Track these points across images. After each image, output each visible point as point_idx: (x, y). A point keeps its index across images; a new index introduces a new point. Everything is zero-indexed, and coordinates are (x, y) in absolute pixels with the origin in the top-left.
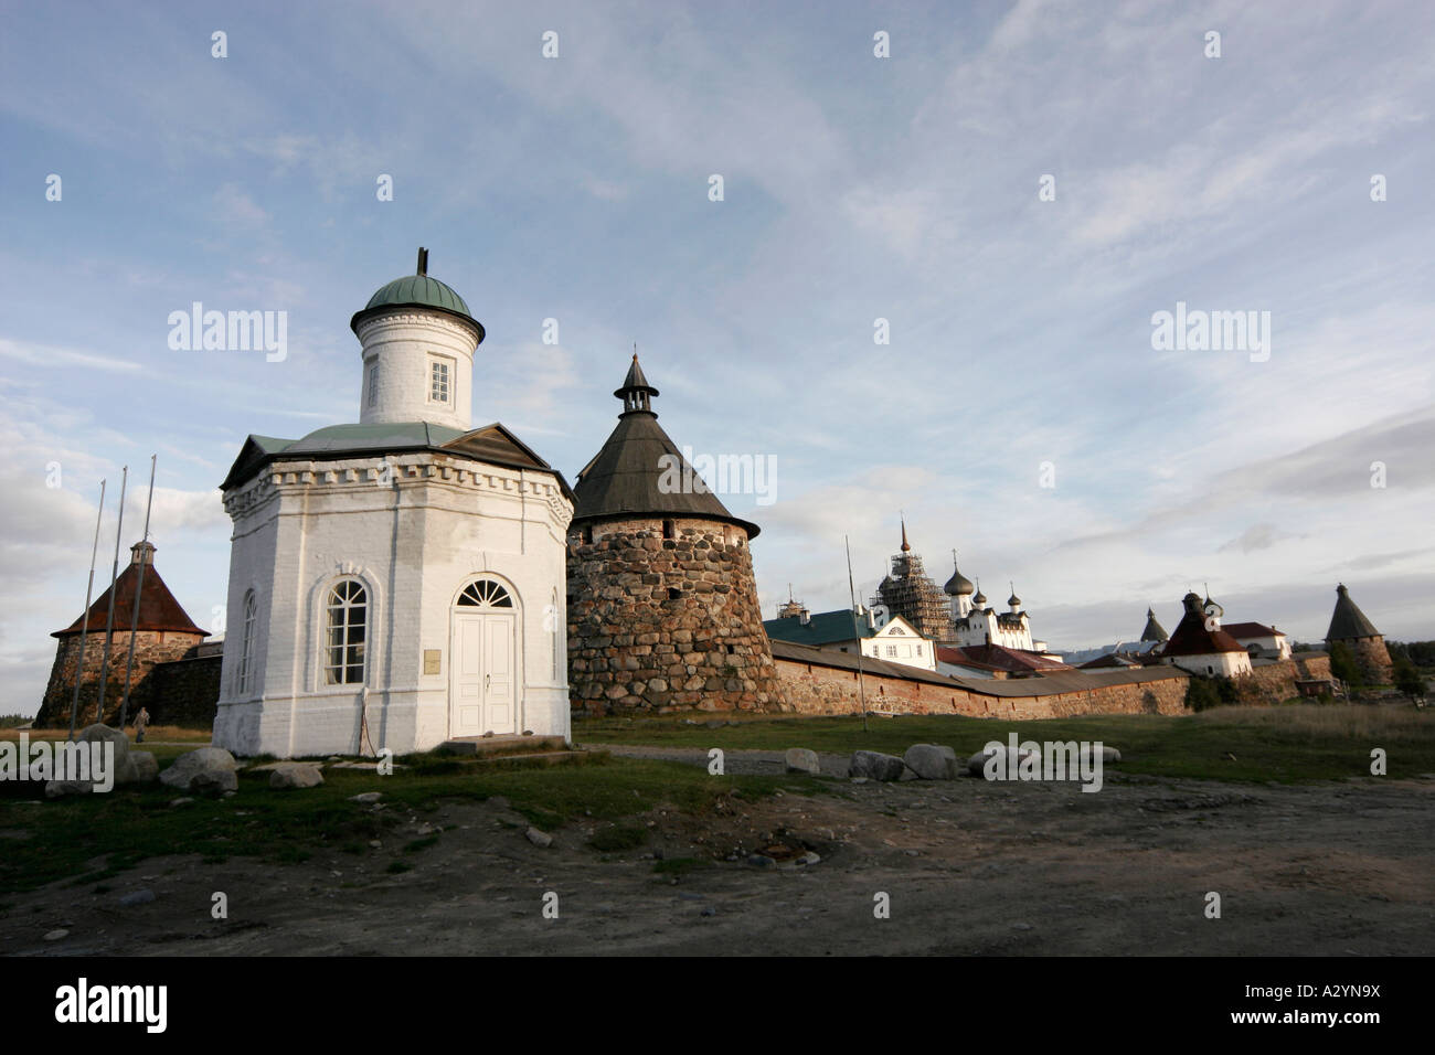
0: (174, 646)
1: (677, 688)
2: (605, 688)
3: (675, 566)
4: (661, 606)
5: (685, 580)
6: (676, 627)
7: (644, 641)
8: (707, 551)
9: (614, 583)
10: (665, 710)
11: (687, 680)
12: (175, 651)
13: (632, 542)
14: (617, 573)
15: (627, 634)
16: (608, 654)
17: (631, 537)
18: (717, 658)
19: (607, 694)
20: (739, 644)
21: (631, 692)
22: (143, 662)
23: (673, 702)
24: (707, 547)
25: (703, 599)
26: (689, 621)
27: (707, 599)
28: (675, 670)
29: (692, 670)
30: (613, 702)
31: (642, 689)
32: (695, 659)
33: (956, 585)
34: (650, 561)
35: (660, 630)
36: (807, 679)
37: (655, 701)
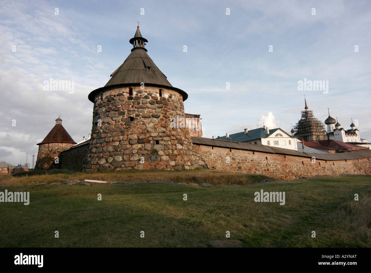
0: (66, 147)
1: (126, 160)
2: (99, 160)
3: (132, 107)
4: (125, 124)
5: (137, 113)
6: (130, 133)
7: (116, 139)
8: (148, 100)
9: (108, 116)
10: (118, 169)
11: (132, 156)
12: (66, 148)
13: (114, 98)
14: (109, 112)
15: (110, 137)
16: (103, 145)
17: (115, 96)
18: (148, 146)
19: (99, 162)
20: (162, 140)
21: (107, 162)
22: (57, 152)
23: (123, 166)
24: (149, 98)
25: (144, 121)
26: (136, 130)
27: (146, 121)
28: (127, 152)
29: (135, 151)
30: (100, 165)
31: (111, 160)
32: (137, 147)
33: (329, 121)
34: (122, 106)
35: (123, 135)
36: (229, 154)
37: (115, 165)
